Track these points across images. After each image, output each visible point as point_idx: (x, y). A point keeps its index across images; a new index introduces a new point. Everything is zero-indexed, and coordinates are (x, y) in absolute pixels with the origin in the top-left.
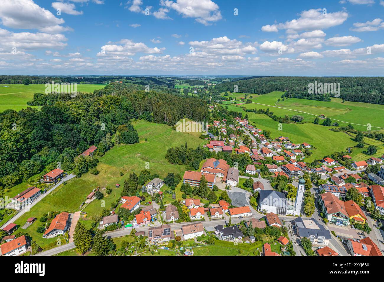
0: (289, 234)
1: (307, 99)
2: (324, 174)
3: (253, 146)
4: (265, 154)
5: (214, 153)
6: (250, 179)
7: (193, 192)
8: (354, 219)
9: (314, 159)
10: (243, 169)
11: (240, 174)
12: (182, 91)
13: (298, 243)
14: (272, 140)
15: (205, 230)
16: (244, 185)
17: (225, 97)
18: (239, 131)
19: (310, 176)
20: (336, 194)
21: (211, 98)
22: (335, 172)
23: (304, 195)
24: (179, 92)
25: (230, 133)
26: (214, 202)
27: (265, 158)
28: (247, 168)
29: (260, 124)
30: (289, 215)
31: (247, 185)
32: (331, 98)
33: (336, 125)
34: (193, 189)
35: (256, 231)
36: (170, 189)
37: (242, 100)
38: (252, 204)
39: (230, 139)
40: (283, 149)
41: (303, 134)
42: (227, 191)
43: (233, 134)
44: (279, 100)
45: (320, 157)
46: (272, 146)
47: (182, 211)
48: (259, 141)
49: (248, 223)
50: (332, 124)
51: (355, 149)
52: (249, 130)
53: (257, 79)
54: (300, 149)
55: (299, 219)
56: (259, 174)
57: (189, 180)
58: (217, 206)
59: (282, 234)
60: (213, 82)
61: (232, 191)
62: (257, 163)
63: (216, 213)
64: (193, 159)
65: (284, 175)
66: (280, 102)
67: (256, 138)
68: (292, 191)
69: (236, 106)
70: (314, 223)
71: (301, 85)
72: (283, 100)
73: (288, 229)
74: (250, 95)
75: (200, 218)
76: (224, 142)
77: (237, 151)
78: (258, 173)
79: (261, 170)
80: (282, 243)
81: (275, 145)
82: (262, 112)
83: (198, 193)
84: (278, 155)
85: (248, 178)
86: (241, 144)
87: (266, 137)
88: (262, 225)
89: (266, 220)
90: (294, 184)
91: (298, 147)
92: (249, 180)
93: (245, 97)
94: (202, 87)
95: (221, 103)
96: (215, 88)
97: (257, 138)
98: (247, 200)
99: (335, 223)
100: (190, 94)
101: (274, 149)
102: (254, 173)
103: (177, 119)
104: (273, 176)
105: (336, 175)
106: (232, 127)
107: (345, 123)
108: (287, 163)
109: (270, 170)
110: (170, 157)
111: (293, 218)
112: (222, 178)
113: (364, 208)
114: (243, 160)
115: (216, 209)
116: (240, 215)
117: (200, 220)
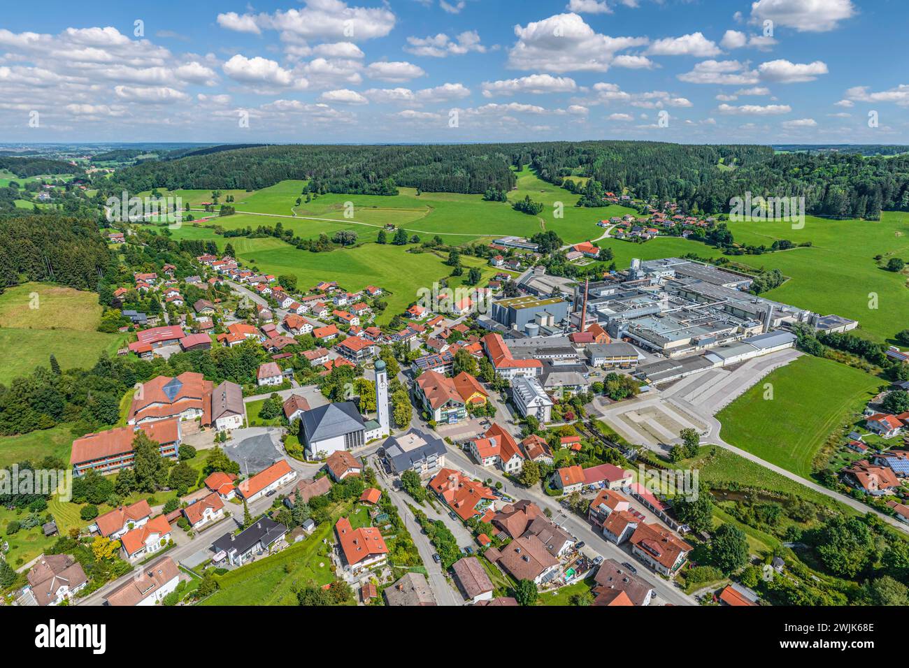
0: (378, 478)
1: (356, 193)
2: (413, 338)
3: (264, 319)
4: (294, 330)
5: (158, 362)
6: (274, 396)
7: (118, 488)
8: (471, 403)
9: (392, 315)
10: (250, 380)
11: (245, 394)
13: (396, 487)
14: (304, 294)
15: (183, 569)
16: (261, 415)
18: (218, 290)
19: (392, 350)
20: (439, 369)
22: (430, 330)
23: (389, 391)
25: (192, 299)
26: (190, 490)
27: (296, 338)
28: (260, 373)
29: (267, 263)
30: (372, 441)
31: (267, 414)
32: (398, 188)
33: (416, 240)
34: (114, 481)
35: (313, 505)
36: (26, 515)
37: (208, 208)
38: (290, 453)
39: (199, 315)
40: (331, 309)
41: (363, 270)
42: (221, 446)
43: (203, 301)
44: (299, 201)
45: (401, 308)
46: (307, 308)
47: (93, 557)
48: (274, 303)
49: (292, 498)
50: (408, 240)
51: (451, 280)
52: (244, 282)
53: (234, 151)
54: (363, 300)
55: (391, 441)
56: (291, 379)
57: (94, 461)
58: (204, 492)
59: (365, 484)
60: (103, 163)
61: (233, 442)
62: (282, 355)
63: (204, 514)
64: (90, 398)
65: (344, 364)
66: (303, 205)
67: (264, 298)
68: (366, 392)
69: (194, 226)
70: (416, 437)
71: (337, 164)
72: (308, 200)
73: (375, 470)
74: (224, 194)
75: (159, 548)
76: (183, 326)
77: (226, 340)
78: (288, 377)
79: (295, 369)
80: (370, 503)
81: (313, 304)
82: (266, 232)
83: (136, 485)
84: (324, 325)
85: (268, 396)
86: (230, 320)
87: (289, 290)
88: (324, 486)
89: (327, 472)
90: (368, 376)
91: (359, 298)
92: (272, 400)
93: (212, 201)
94: (66, 178)
96: (114, 179)
97: (267, 298)
98: (277, 448)
99: (447, 421)
100: (23, 204)
101: (312, 313)
102: (279, 380)
104: (323, 373)
105: (432, 335)
106: (194, 282)
107: (427, 235)
108: (344, 338)
109: (314, 363)
111: (379, 444)
112: (199, 419)
113: (481, 378)
114: (244, 357)
115: (201, 504)
116: (268, 489)
117: (161, 552)
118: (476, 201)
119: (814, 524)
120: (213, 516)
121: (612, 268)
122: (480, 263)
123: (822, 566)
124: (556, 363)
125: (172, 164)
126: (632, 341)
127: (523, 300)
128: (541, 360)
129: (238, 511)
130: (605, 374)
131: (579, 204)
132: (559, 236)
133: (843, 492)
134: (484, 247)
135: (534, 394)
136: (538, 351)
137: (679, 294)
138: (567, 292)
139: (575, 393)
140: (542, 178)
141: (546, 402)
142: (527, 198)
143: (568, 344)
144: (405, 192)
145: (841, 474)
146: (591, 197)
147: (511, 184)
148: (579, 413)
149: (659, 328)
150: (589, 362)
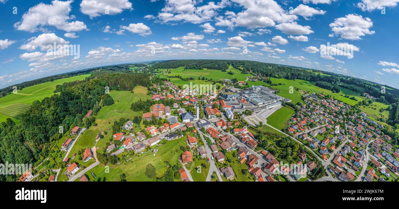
0: (196, 128)
2: (205, 100)
3: (175, 94)
4: (181, 97)
5: (156, 101)
6: (176, 110)
8: (217, 114)
10: (172, 106)
11: (171, 109)
12: (134, 71)
13: (200, 130)
14: (183, 90)
15: (160, 139)
16: (174, 113)
17: (157, 71)
18: (167, 88)
19: (200, 102)
20: (210, 107)
21: (150, 72)
22: (209, 98)
23: (199, 111)
24: (132, 72)
25: (162, 89)
26: (161, 126)
27: (181, 99)
28: (174, 105)
29: (176, 83)
30: (195, 121)
31: (175, 113)
32: (203, 68)
33: (207, 79)
34: (149, 122)
35: (183, 131)
36: (137, 125)
37: (166, 72)
38: (179, 121)
39: (163, 93)
42: (166, 118)
43: (164, 90)
44: (183, 71)
47: (146, 134)
48: (177, 91)
49: (179, 130)
50: (205, 79)
52: (172, 87)
55: (199, 121)
56: (180, 107)
57: (146, 118)
58: (163, 126)
59: (193, 129)
60: (150, 64)
61: (169, 118)
62: (178, 102)
64: (146, 107)
65: (190, 104)
68: (194, 111)
69: (164, 75)
70: (204, 121)
71: (191, 63)
72: (185, 70)
73: (196, 126)
74: (169, 69)
75: (156, 135)
76: (160, 95)
77: (168, 98)
79: (180, 105)
80: (194, 133)
82: (176, 77)
83: (153, 123)
84: (186, 96)
85: (175, 110)
86: (169, 94)
87: (180, 89)
88: (185, 128)
89: (186, 126)
90: (195, 107)
94: (144, 67)
95: (155, 75)
96: (151, 67)
97: (176, 90)
98: (177, 120)
99: (211, 118)
100: (138, 72)
102: (177, 107)
103: (133, 87)
104: (186, 106)
105: (209, 100)
106: (163, 86)
107: (209, 78)
108: (190, 99)
109: (184, 104)
110: (133, 108)
111: (197, 121)
112: (162, 113)
113: (219, 109)
114: (171, 102)
115: (163, 129)
116: (175, 128)
117: (157, 135)
118: (220, 71)
119: (280, 139)
120: (165, 131)
121: (248, 87)
122: (220, 85)
123: (280, 146)
124: (235, 107)
125: (161, 64)
126: (251, 103)
127: (229, 93)
128: (233, 106)
129: (169, 131)
130: (245, 110)
131: (242, 73)
132: (237, 80)
133: (286, 133)
134: (221, 81)
135: (230, 113)
136: (232, 104)
137: (261, 93)
138: (239, 92)
139: (239, 113)
140: (234, 67)
141: (233, 115)
142: (231, 71)
143: (238, 103)
144: (204, 69)
145: (286, 129)
146: (244, 72)
147: (227, 68)
148: (239, 118)
149: (257, 100)
150: (242, 107)
